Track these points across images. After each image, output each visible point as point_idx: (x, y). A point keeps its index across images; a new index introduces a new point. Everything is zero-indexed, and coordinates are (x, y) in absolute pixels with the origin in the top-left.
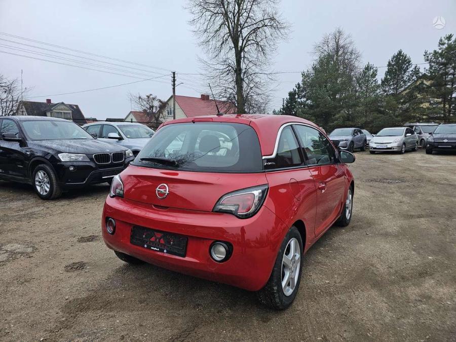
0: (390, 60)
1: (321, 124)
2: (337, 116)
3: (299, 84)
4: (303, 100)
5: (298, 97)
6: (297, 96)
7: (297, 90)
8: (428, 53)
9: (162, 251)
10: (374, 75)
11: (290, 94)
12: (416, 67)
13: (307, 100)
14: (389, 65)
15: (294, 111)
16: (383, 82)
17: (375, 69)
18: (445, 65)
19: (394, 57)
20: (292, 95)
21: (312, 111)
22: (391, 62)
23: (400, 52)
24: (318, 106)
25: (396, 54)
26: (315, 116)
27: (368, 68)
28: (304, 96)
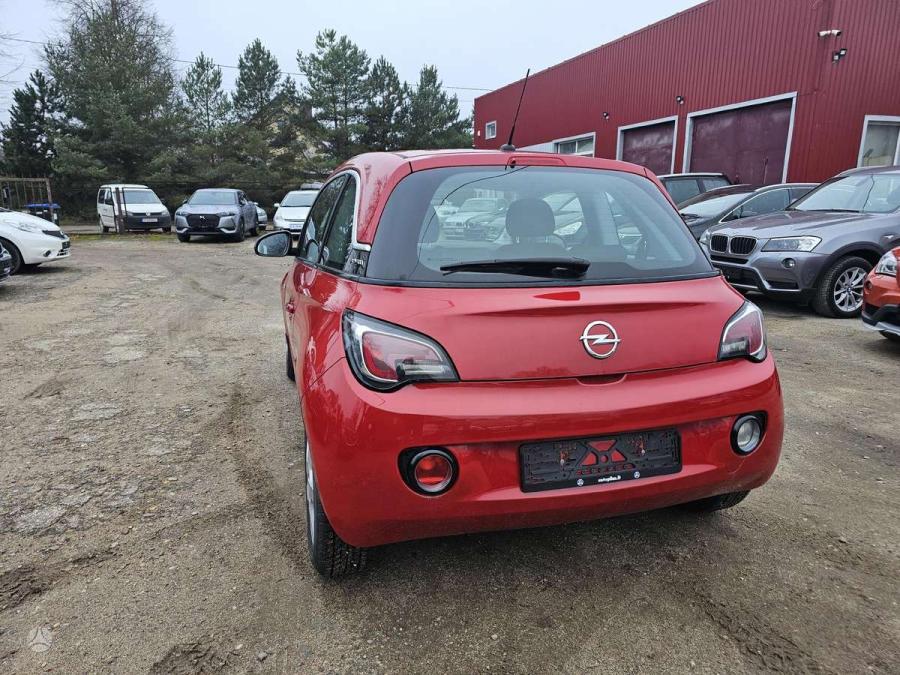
0: (243, 57)
1: (123, 178)
2: (157, 161)
3: (38, 74)
4: (58, 115)
5: (44, 107)
6: (38, 105)
7: (36, 88)
8: (303, 56)
9: (628, 477)
10: (216, 81)
11: (19, 96)
12: (288, 78)
13: (69, 116)
14: (242, 66)
15: (40, 141)
16: (237, 100)
17: (216, 68)
18: (333, 83)
19: (248, 52)
20: (24, 100)
21: (91, 146)
22: (245, 61)
23: (258, 44)
24: (105, 135)
25: (251, 47)
26: (100, 157)
27: (202, 65)
28: (62, 108)
